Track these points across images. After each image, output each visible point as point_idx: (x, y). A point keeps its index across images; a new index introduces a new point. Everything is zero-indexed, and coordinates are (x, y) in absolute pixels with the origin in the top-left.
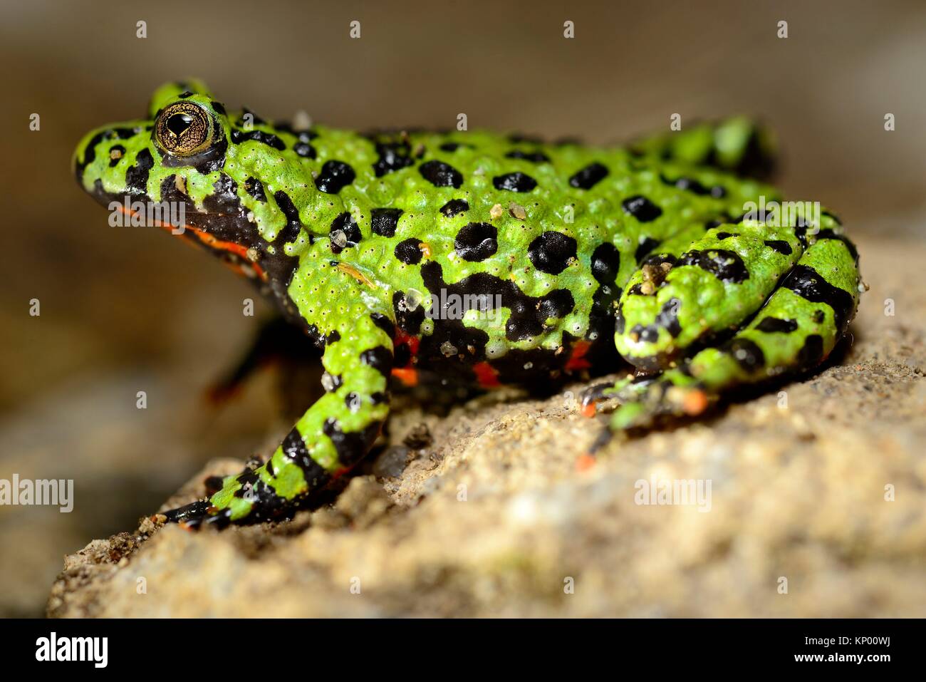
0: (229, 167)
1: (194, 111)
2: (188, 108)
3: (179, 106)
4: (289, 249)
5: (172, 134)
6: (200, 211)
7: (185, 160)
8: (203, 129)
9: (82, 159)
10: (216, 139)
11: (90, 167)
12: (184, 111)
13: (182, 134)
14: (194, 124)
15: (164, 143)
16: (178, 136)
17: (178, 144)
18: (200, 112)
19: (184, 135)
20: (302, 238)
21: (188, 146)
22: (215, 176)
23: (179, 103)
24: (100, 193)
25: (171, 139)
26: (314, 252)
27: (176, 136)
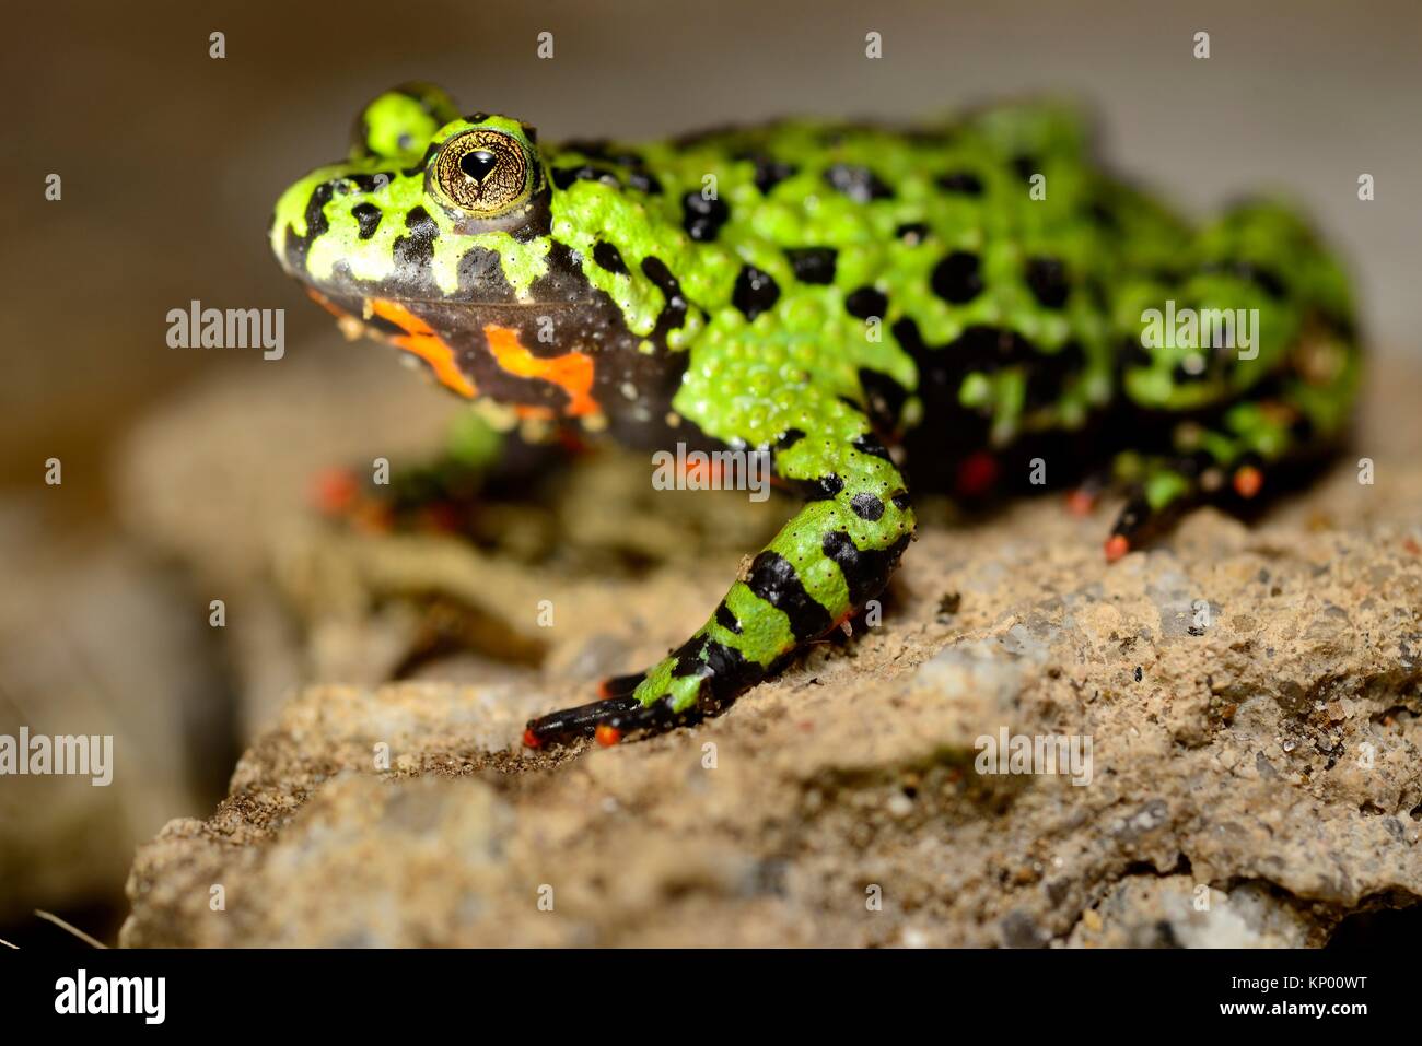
0: (561, 230)
1: (499, 144)
2: (488, 140)
3: (474, 137)
4: (675, 338)
5: (469, 179)
6: (522, 302)
7: (491, 223)
8: (518, 171)
9: (301, 229)
10: (537, 188)
11: (320, 242)
12: (483, 145)
13: (485, 179)
14: (501, 163)
15: (453, 195)
16: (480, 182)
17: (480, 196)
18: (509, 143)
19: (490, 181)
20: (692, 321)
21: (496, 198)
22: (541, 246)
23: (473, 132)
24: (346, 281)
25: (467, 189)
26: (714, 334)
27: (476, 183)
